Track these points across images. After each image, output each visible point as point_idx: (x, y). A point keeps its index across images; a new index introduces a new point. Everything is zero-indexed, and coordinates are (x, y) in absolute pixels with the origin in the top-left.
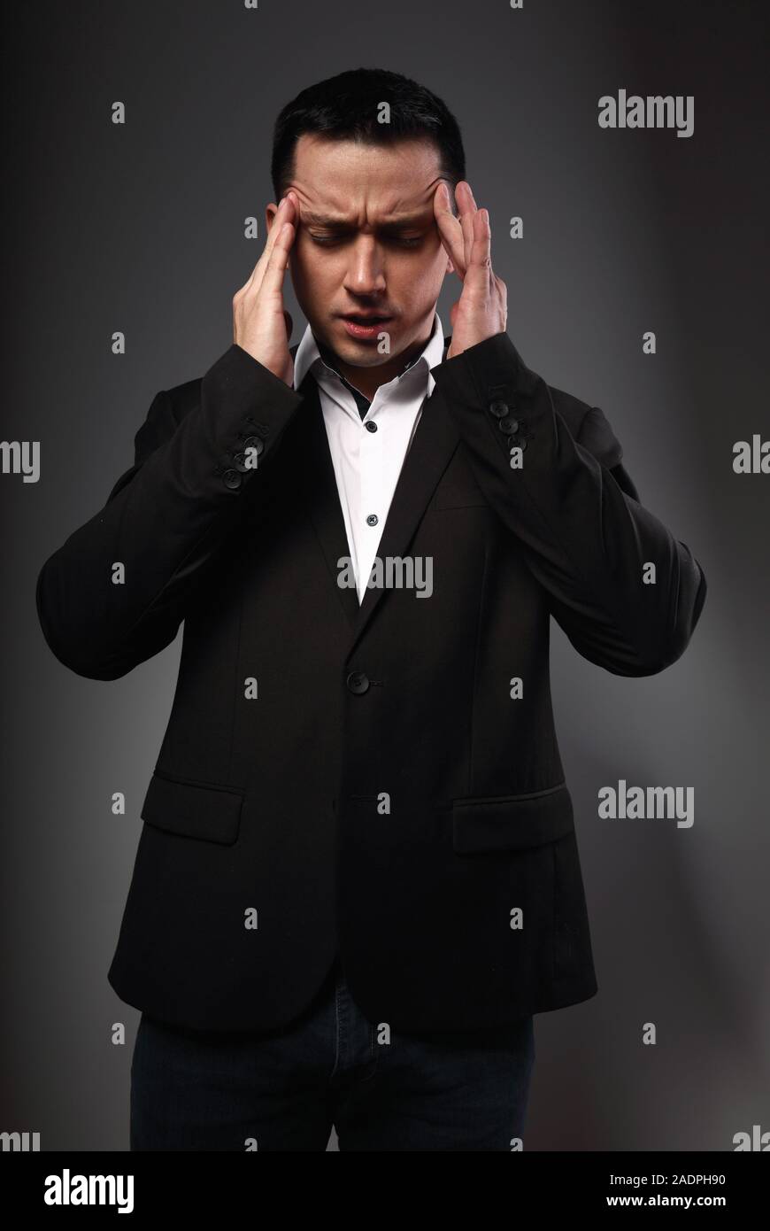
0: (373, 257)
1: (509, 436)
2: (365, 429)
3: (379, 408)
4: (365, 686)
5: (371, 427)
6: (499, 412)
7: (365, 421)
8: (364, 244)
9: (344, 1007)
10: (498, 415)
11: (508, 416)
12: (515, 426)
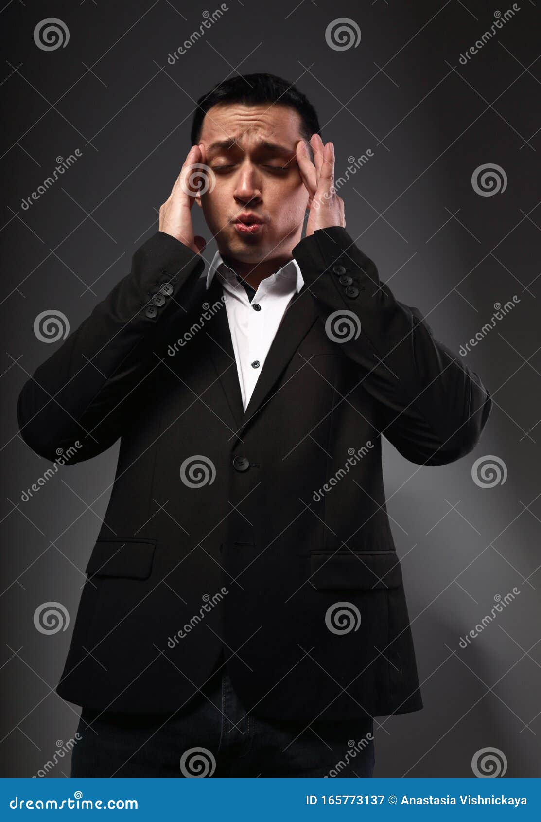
0: (253, 176)
1: (346, 287)
2: (252, 308)
3: (263, 296)
4: (246, 465)
5: (257, 308)
6: (339, 272)
7: (252, 303)
8: (247, 167)
9: (227, 697)
10: (338, 273)
11: (345, 274)
12: (350, 281)
